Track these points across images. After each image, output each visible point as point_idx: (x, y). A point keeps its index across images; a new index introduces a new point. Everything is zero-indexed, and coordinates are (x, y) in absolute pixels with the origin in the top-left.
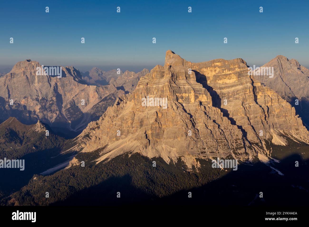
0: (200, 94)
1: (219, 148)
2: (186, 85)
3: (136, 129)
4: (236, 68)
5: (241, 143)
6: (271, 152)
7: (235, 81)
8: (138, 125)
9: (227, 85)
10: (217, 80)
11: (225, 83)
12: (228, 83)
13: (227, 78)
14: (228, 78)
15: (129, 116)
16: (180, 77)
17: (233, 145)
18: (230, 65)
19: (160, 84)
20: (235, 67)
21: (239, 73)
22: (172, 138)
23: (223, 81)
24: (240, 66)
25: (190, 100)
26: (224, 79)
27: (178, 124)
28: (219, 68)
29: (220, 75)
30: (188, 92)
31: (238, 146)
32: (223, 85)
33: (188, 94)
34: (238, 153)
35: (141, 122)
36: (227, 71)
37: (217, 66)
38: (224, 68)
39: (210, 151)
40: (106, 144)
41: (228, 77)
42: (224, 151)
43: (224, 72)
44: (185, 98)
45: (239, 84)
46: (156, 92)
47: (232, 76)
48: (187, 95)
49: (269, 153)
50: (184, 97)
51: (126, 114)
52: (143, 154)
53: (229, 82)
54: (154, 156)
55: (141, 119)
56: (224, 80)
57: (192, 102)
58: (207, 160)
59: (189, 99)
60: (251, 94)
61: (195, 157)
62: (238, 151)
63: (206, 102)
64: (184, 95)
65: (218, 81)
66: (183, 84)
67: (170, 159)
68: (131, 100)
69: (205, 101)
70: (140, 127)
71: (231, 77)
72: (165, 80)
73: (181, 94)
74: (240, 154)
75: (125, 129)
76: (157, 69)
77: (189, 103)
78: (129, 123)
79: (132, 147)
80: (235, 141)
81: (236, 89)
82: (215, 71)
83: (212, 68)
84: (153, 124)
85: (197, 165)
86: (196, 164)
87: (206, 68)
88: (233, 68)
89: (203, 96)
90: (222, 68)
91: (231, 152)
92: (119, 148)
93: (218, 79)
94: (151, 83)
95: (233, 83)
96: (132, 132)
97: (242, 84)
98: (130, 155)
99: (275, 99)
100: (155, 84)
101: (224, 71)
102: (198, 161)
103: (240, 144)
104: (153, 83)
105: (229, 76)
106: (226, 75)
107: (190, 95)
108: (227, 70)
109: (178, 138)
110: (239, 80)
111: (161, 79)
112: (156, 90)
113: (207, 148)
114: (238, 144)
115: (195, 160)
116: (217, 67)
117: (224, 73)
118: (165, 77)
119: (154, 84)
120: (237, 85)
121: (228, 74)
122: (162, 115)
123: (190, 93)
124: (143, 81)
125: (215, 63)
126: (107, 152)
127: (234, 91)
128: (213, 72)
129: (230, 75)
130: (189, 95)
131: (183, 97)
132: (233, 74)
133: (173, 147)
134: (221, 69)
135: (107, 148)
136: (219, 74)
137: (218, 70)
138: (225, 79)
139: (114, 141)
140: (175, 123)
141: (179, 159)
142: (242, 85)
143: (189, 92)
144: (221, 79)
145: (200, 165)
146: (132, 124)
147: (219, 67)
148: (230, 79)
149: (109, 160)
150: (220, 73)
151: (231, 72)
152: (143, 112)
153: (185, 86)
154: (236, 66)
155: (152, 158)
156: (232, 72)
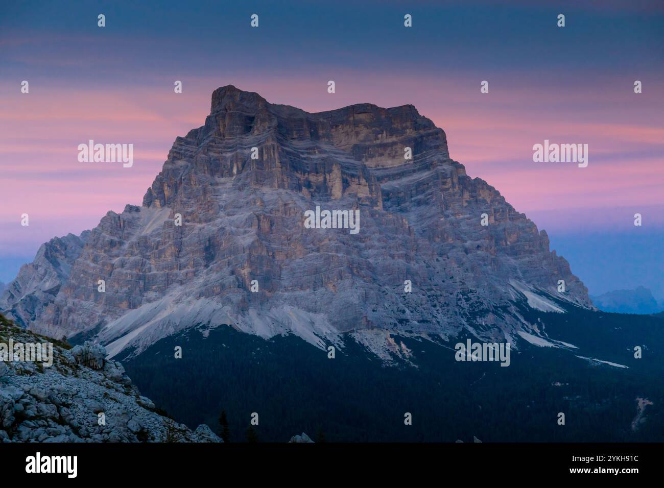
0: (353, 176)
1: (435, 311)
2: (315, 152)
3: (194, 269)
4: (407, 127)
5: (480, 300)
6: (544, 327)
7: (407, 162)
8: (198, 257)
9: (387, 172)
10: (363, 157)
11: (383, 166)
12: (389, 167)
13: (386, 155)
14: (389, 154)
15: (167, 235)
16: (294, 132)
17: (460, 306)
18: (393, 121)
19: (245, 148)
20: (404, 125)
21: (415, 139)
22: (309, 287)
23: (378, 161)
24: (416, 123)
25: (329, 191)
26: (379, 156)
27: (322, 246)
28: (367, 127)
29: (369, 147)
30: (322, 170)
31: (476, 307)
32: (377, 172)
33: (323, 176)
34: (482, 325)
35: (207, 249)
36: (384, 135)
37: (361, 121)
38: (377, 129)
39: (418, 316)
40: (97, 322)
41: (388, 152)
42: (448, 318)
43: (378, 139)
44: (315, 188)
45: (419, 170)
46: (238, 168)
47: (398, 149)
48: (321, 179)
49: (539, 331)
50: (312, 184)
51: (153, 231)
52: (241, 328)
53: (391, 165)
54: (274, 334)
55: (209, 240)
56: (379, 159)
57: (336, 196)
58: (420, 340)
59: (326, 190)
60: (456, 190)
61: (389, 334)
62: (478, 319)
63: (368, 198)
64: (312, 178)
65: (366, 160)
66: (307, 149)
67: (321, 338)
68: (151, 202)
69: (365, 195)
70: (203, 263)
71: (396, 152)
72: (260, 136)
73: (306, 175)
74: (485, 327)
75: (154, 272)
76: (230, 110)
77: (328, 201)
78: (166, 254)
79: (198, 314)
80: (463, 295)
81: (413, 181)
82: (357, 134)
83: (350, 128)
84: (251, 247)
85: (401, 351)
86: (397, 350)
87: (334, 127)
88: (399, 128)
89: (361, 181)
90: (373, 129)
91: (464, 322)
92: (152, 322)
93: (364, 154)
94: (218, 147)
95: (401, 166)
96: (179, 278)
97: (427, 167)
98: (206, 333)
99: (501, 210)
100: (230, 150)
101: (380, 136)
102: (402, 342)
103: (478, 304)
104: (225, 147)
105: (390, 148)
106: (384, 146)
107: (328, 177)
108: (385, 132)
109: (326, 283)
110: (418, 158)
111: (243, 136)
112: (236, 163)
113: (408, 311)
114: (473, 303)
115: (392, 340)
116: (360, 125)
117: (378, 142)
118: (257, 129)
119: (226, 150)
120: (414, 171)
121: (388, 143)
122: (271, 225)
123: (330, 172)
124: (184, 148)
125: (355, 115)
126: (116, 337)
127: (408, 187)
128: (353, 137)
129: (394, 147)
130: (325, 179)
131: (309, 182)
132: (400, 143)
133: (316, 312)
134: (370, 131)
135: (107, 330)
136: (367, 143)
137: (364, 132)
138: (383, 157)
139: (124, 310)
140: (311, 246)
141: (348, 339)
142: (429, 169)
143: (326, 170)
144: (373, 157)
145: (409, 350)
146: (177, 256)
147: (365, 126)
148: (394, 157)
149: (139, 351)
150: (368, 141)
151: (394, 139)
152: (208, 221)
153: (312, 154)
154: (409, 124)
155: (271, 337)
156: (398, 138)
